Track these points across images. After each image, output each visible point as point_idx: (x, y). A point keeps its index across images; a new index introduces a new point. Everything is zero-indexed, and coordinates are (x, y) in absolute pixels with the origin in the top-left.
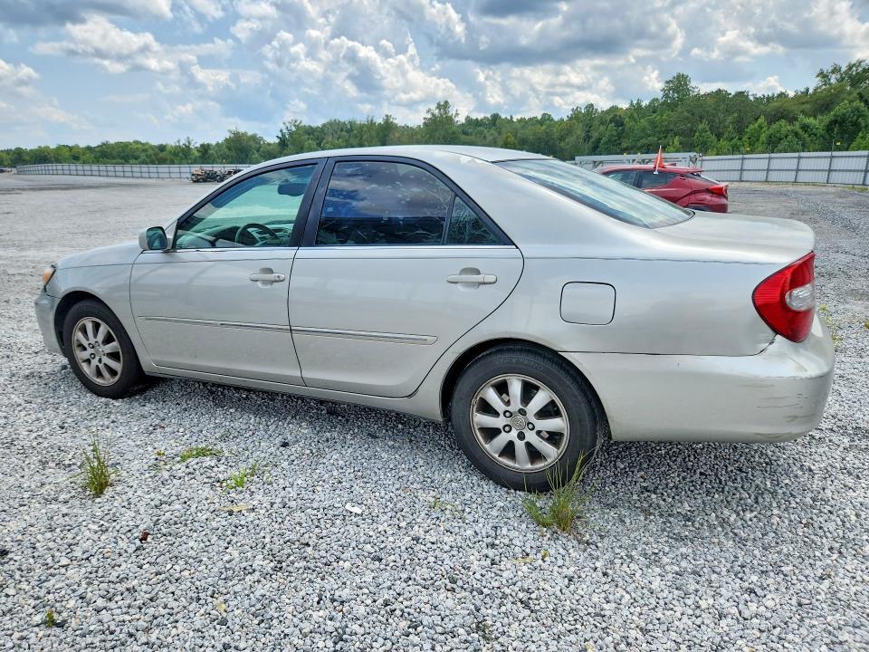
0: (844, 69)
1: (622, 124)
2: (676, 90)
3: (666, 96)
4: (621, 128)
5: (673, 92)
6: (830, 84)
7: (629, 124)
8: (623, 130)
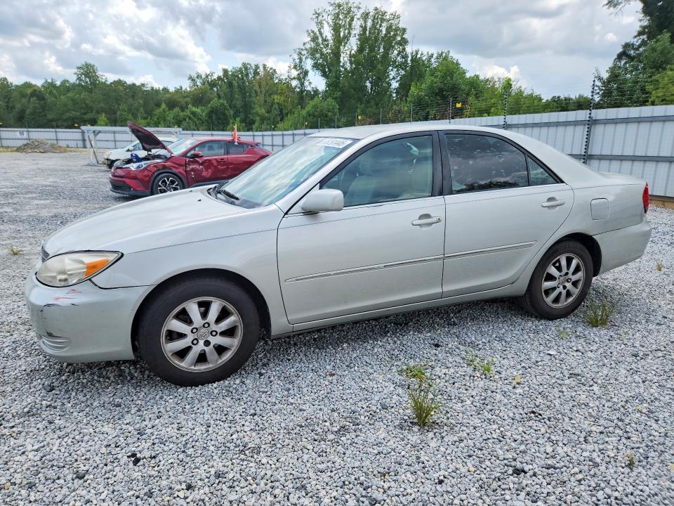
0: (204, 76)
1: (43, 99)
2: (87, 75)
3: (79, 79)
4: (43, 102)
5: (85, 77)
6: (197, 86)
7: (50, 99)
8: (45, 103)
